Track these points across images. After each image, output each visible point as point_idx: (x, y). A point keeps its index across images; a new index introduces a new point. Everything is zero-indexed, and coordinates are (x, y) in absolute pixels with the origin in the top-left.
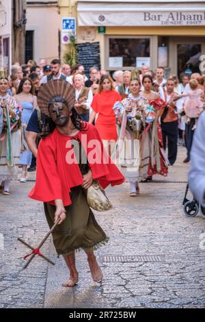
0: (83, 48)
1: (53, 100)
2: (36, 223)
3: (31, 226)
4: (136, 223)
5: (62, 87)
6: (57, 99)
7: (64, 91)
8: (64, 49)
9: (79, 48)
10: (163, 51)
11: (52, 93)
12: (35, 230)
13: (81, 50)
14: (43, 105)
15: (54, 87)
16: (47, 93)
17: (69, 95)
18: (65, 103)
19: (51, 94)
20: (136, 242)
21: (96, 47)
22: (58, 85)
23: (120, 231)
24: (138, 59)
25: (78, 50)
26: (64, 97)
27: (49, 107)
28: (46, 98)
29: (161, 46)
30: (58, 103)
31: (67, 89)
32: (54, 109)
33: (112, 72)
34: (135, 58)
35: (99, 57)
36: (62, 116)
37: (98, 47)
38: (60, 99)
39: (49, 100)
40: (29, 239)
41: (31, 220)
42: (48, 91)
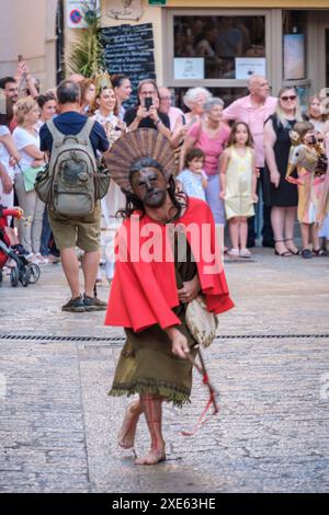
0: (116, 38)
1: (138, 164)
2: (45, 435)
3: (35, 443)
4: (275, 432)
5: (150, 141)
6: (144, 162)
7: (153, 149)
8: (72, 40)
9: (106, 37)
10: (293, 45)
11: (134, 153)
12: (47, 452)
13: (112, 42)
14: (120, 175)
15: (135, 142)
16: (124, 153)
17: (163, 154)
18: (159, 167)
19: (131, 155)
20: (285, 476)
21: (145, 35)
22: (142, 138)
23: (243, 452)
24: (239, 61)
25: (104, 43)
26: (155, 158)
27: (131, 178)
28: (123, 162)
29: (291, 33)
30: (147, 169)
31: (158, 144)
32: (142, 179)
33: (180, 91)
34: (232, 60)
35: (151, 58)
36: (156, 190)
37: (150, 34)
38: (148, 161)
39: (129, 165)
40: (37, 475)
41: (35, 430)
42: (126, 149)
